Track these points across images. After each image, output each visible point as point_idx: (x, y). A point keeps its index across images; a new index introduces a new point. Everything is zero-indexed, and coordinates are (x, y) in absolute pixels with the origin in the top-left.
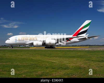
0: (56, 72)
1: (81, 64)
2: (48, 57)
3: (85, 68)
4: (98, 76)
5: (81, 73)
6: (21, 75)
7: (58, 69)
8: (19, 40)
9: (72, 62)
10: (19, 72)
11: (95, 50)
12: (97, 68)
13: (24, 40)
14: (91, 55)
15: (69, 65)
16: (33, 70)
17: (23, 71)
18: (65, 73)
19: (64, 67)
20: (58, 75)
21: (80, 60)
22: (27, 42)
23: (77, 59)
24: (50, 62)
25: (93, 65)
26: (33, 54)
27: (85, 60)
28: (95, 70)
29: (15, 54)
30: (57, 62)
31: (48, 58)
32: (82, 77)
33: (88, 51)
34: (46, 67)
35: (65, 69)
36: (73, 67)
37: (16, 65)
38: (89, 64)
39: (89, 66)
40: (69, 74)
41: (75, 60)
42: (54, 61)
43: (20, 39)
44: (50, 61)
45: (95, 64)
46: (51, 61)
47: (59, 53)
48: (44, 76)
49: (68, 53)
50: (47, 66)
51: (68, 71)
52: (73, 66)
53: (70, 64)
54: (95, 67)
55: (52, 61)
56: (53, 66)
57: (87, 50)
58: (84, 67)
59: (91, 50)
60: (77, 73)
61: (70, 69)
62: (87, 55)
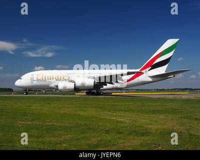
0: (125, 139)
1: (173, 126)
2: (110, 111)
6: (60, 144)
7: (128, 135)
8: (37, 79)
10: (56, 139)
13: (47, 79)
14: (194, 107)
15: (150, 126)
16: (82, 136)
17: (63, 137)
18: (142, 141)
19: (141, 132)
20: (129, 146)
21: (171, 118)
22: (51, 83)
23: (164, 115)
24: (112, 121)
25: (197, 127)
26: (82, 106)
27: (181, 117)
29: (49, 105)
30: (127, 121)
31: (110, 113)
33: (188, 100)
34: (106, 131)
35: (143, 135)
36: (159, 131)
37: (50, 125)
38: (190, 126)
39: (190, 129)
40: (149, 144)
41: (161, 117)
42: (122, 120)
43: (40, 78)
46: (115, 118)
48: (103, 148)
49: (148, 104)
50: (107, 129)
51: (148, 139)
52: (157, 130)
53: (151, 124)
55: (118, 120)
56: (119, 129)
58: (180, 131)
59: (194, 98)
60: (165, 144)
61: (151, 135)
62: (185, 109)
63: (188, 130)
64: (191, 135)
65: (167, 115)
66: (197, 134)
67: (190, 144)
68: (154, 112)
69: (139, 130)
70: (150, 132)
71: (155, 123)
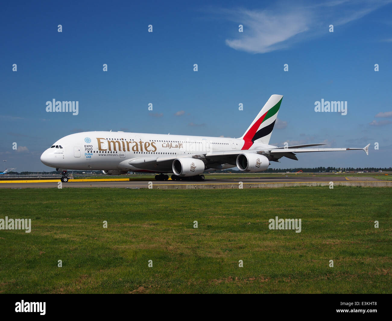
0: (69, 277)
1: (168, 243)
3: (181, 255)
4: (226, 282)
5: (168, 276)
7: (77, 267)
9: (135, 236)
11: (218, 188)
12: (223, 255)
13: (117, 150)
14: (206, 205)
15: (123, 247)
18: (105, 278)
19: (104, 259)
21: (164, 227)
23: (152, 222)
25: (210, 243)
27: (183, 225)
28: (219, 263)
30: (77, 239)
31: (39, 223)
32: (170, 291)
35: (108, 265)
36: (139, 256)
38: (198, 242)
39: (198, 247)
40: (120, 282)
41: (146, 226)
42: (65, 236)
43: (105, 147)
44: (46, 236)
45: (219, 238)
46: (48, 234)
47: (84, 201)
49: (121, 201)
52: (136, 253)
53: (125, 242)
54: (219, 250)
55: (57, 237)
57: (190, 187)
58: (179, 252)
59: (206, 188)
60: (151, 279)
61: (125, 263)
62: (190, 209)
63: (194, 249)
64: (200, 258)
65: (157, 222)
66: (209, 255)
67: (196, 276)
68: (131, 217)
69: (99, 256)
70: (122, 258)
71: (133, 240)
